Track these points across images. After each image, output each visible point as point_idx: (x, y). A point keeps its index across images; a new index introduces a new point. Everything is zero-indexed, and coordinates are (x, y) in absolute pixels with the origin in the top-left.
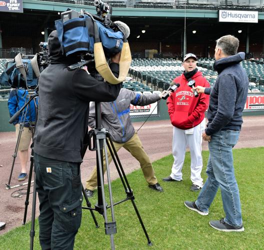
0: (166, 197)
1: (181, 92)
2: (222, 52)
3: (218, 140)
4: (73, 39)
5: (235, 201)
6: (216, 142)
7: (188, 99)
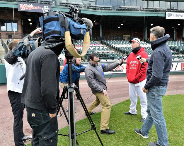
0: (124, 126)
1: (132, 62)
2: (154, 37)
3: (152, 92)
4: (49, 29)
5: (163, 131)
6: (151, 93)
7: (136, 65)
